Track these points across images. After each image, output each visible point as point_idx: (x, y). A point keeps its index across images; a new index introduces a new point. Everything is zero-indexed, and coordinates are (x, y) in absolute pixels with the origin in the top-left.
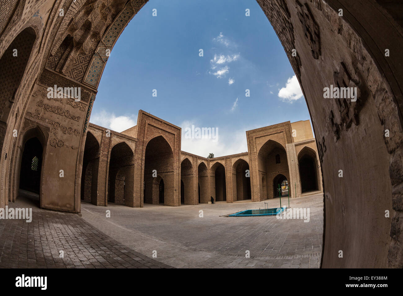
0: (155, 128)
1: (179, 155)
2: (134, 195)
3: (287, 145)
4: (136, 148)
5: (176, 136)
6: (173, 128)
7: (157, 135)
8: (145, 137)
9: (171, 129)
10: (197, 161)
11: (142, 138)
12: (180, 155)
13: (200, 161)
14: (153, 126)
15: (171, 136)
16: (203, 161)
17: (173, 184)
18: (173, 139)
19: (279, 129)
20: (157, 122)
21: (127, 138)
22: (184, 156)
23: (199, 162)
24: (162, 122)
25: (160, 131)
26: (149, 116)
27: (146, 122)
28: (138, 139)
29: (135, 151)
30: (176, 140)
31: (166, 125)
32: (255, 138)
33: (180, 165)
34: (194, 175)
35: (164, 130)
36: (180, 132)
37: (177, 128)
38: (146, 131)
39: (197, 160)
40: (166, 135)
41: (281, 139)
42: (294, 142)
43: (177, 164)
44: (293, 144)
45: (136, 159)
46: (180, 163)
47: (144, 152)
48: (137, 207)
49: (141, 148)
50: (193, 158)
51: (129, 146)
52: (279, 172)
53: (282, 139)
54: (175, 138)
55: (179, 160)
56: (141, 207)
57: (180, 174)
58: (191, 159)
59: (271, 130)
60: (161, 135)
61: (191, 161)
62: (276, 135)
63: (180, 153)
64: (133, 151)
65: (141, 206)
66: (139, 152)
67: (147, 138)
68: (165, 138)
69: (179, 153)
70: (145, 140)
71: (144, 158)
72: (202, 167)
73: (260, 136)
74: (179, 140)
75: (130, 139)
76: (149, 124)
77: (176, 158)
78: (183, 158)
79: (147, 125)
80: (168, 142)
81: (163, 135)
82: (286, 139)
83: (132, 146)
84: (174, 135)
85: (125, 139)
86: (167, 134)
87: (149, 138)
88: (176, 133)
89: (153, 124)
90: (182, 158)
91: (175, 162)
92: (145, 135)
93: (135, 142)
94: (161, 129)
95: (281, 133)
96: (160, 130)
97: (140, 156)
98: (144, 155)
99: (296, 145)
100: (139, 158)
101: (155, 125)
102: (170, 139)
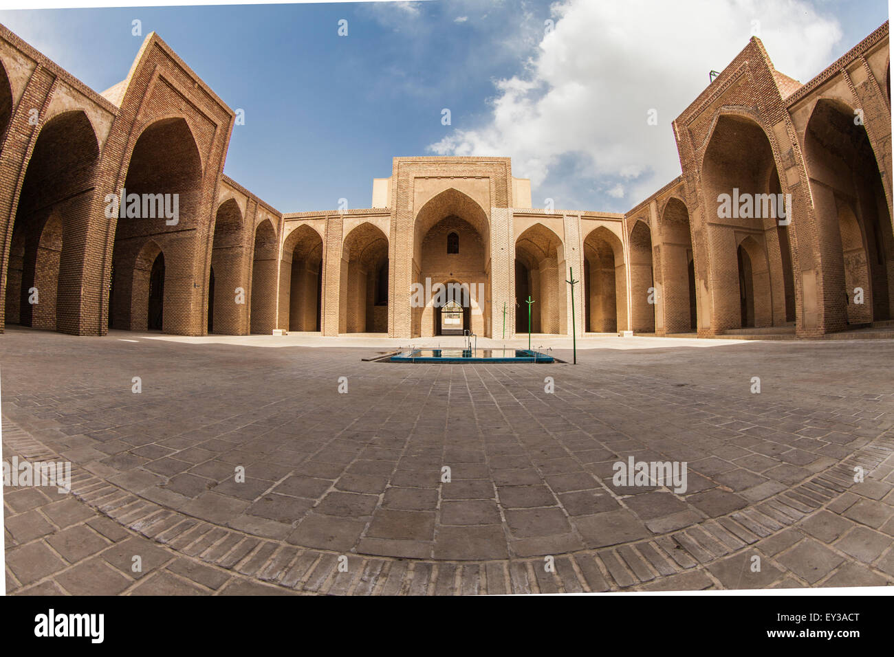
0: (173, 94)
1: (216, 185)
2: (82, 293)
3: (494, 209)
4: (109, 136)
5: (218, 131)
6: (216, 107)
7: (173, 114)
8: (142, 111)
9: (212, 109)
10: (255, 213)
11: (132, 111)
12: (220, 184)
13: (263, 216)
14: (170, 85)
15: (207, 128)
16: (270, 217)
17: (190, 267)
18: (210, 136)
19: (481, 170)
20: (184, 78)
21: (95, 99)
22: (228, 191)
23: (261, 216)
24: (194, 82)
25: (183, 105)
26: (168, 55)
27: (157, 68)
28: (121, 111)
29: (105, 145)
30: (216, 142)
31: (202, 95)
32: (415, 178)
33: (215, 214)
34: (244, 250)
35: (194, 107)
36: (229, 124)
37: (226, 111)
38: (148, 95)
39: (256, 209)
40: (195, 121)
41: (480, 194)
42: (512, 206)
43: (207, 208)
44: (511, 211)
45: (102, 172)
46: (216, 209)
47: (129, 154)
48: (90, 333)
49: (123, 140)
50: (248, 201)
51: (94, 126)
52: (451, 274)
53: (482, 193)
54: (214, 134)
55: (213, 198)
56: (100, 335)
57: (211, 239)
58: (242, 203)
59: (460, 168)
60: (184, 116)
61: (243, 210)
62: (468, 180)
63: (220, 179)
64: (100, 144)
65: (100, 330)
66: (116, 151)
67: (146, 115)
68: (191, 127)
69: (216, 179)
70: (139, 118)
71: (125, 171)
72: (265, 234)
73: (428, 175)
74: (224, 144)
75: (101, 105)
76: (161, 78)
77: (206, 191)
78: (224, 195)
79: (155, 79)
80: (197, 142)
81: (187, 119)
82: (493, 194)
83: (101, 126)
84: (216, 126)
85: (88, 101)
86: (199, 119)
87: (149, 117)
88: (219, 123)
89: (171, 79)
90: (222, 195)
91: (204, 201)
92: (144, 105)
93: (111, 118)
94: (188, 102)
95: (484, 180)
96: (184, 103)
97: (115, 165)
98: (127, 163)
99: (516, 215)
100: (112, 169)
101: (176, 84)
102: (203, 134)
